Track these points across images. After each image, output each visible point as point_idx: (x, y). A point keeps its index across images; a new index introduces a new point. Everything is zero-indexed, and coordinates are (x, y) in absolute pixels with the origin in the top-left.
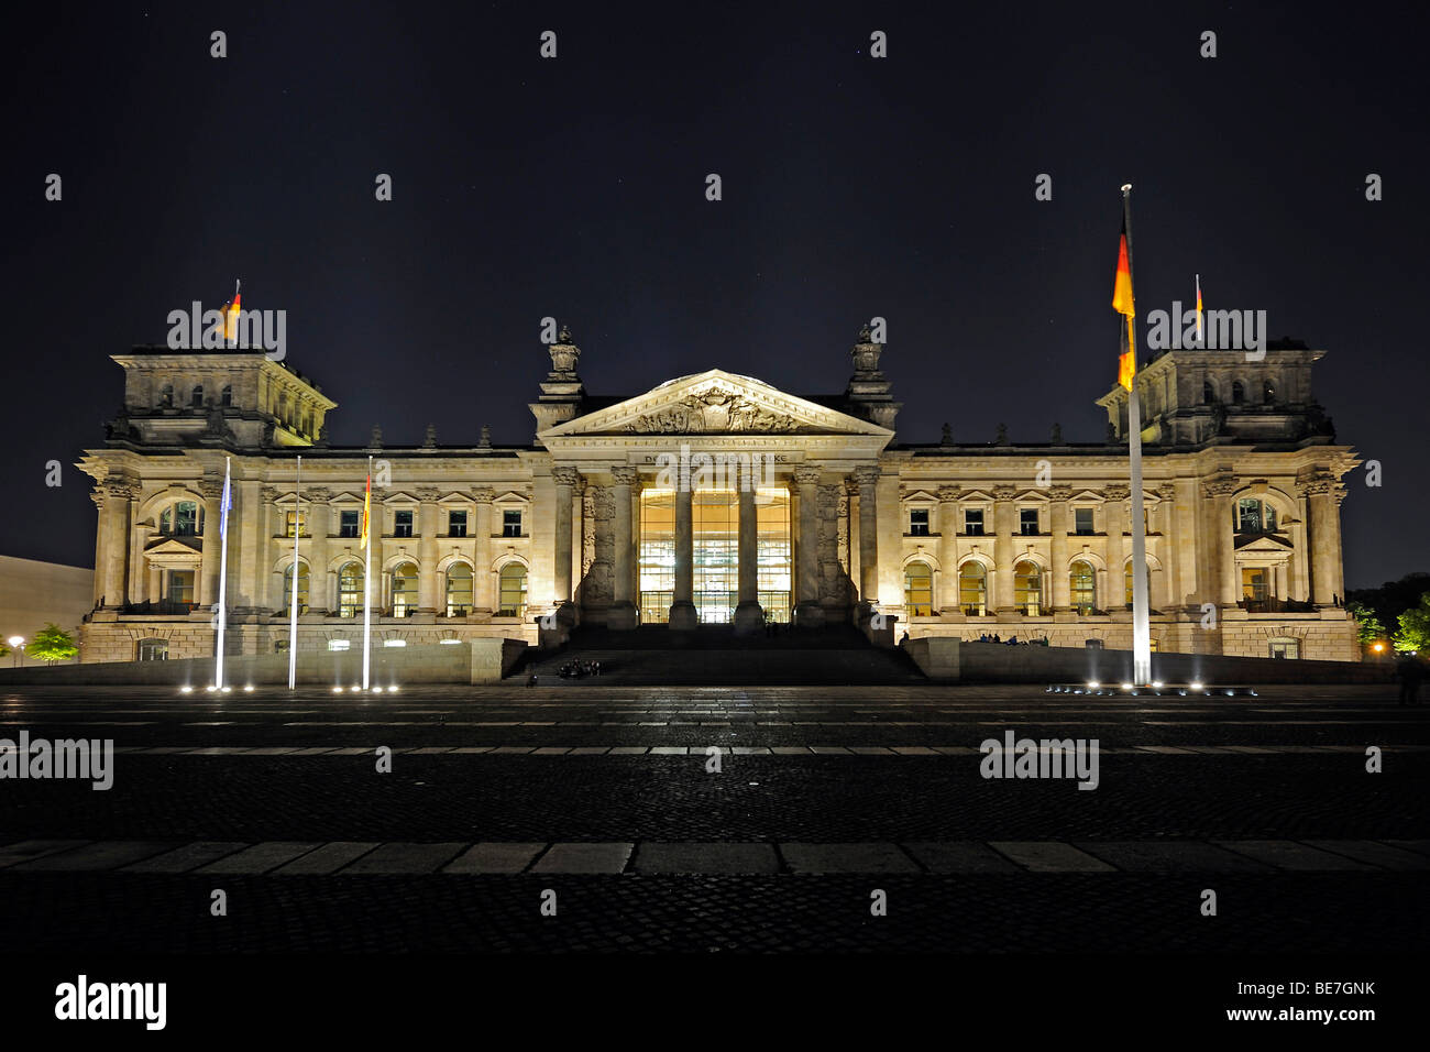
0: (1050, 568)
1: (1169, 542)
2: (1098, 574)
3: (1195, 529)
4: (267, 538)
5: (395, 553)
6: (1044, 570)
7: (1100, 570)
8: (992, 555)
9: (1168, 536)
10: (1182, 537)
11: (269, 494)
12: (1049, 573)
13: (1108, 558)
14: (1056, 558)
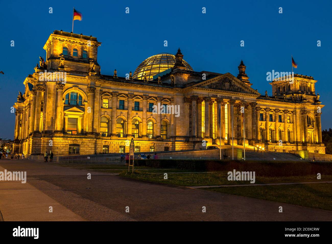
0: (275, 130)
1: (295, 125)
2: (282, 132)
3: (300, 122)
4: (100, 108)
5: (135, 115)
6: (274, 131)
7: (283, 131)
8: (265, 126)
9: (295, 124)
10: (297, 124)
11: (102, 93)
12: (275, 132)
13: (284, 128)
14: (276, 128)
